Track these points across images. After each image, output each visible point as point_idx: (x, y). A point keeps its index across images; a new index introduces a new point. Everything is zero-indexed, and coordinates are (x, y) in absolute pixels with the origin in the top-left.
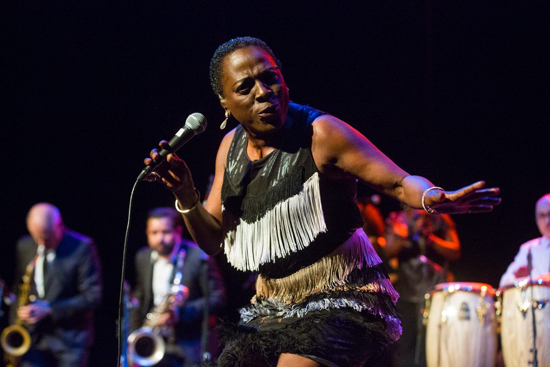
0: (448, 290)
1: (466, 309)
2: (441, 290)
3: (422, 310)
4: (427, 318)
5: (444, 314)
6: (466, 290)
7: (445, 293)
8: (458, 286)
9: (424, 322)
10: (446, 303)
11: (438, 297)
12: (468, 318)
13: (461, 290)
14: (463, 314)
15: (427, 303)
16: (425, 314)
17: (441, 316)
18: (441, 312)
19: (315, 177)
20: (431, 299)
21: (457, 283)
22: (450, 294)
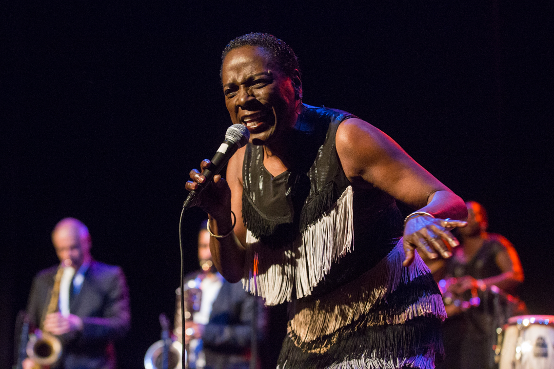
0: (522, 324)
1: (542, 344)
2: (515, 324)
3: (493, 347)
4: (500, 354)
5: (518, 350)
6: (543, 324)
7: (519, 327)
8: (533, 319)
9: (496, 359)
10: (521, 338)
11: (511, 332)
12: (545, 355)
13: (537, 323)
14: (539, 350)
15: (500, 339)
16: (497, 350)
17: (515, 352)
18: (515, 348)
19: (349, 191)
20: (503, 333)
21: (533, 316)
22: (525, 329)
